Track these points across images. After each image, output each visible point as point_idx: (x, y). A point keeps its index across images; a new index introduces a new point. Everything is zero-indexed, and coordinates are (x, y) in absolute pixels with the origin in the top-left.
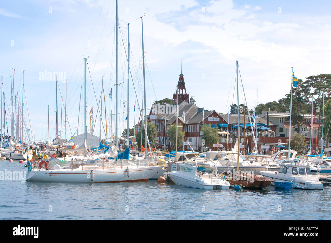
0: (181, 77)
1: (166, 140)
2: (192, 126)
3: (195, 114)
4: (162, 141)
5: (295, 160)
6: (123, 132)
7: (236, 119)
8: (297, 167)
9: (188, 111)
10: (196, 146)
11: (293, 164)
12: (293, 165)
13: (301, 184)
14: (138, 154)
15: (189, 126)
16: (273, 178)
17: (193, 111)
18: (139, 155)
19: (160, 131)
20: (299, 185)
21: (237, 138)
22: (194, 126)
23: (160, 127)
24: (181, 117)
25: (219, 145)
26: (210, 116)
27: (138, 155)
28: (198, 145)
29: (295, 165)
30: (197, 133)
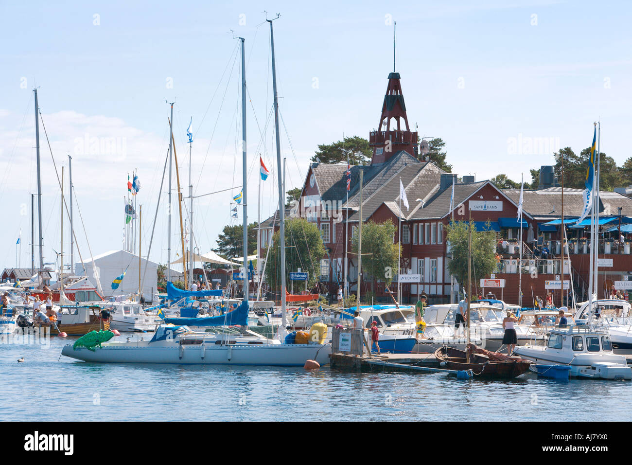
0: (394, 80)
1: (352, 268)
2: (424, 226)
3: (433, 191)
4: (338, 269)
5: (578, 323)
6: (221, 237)
7: (550, 202)
8: (582, 336)
9: (412, 182)
10: (437, 284)
11: (573, 329)
12: (573, 332)
13: (589, 368)
14: (272, 310)
15: (415, 225)
16: (537, 359)
17: (428, 182)
18: (275, 313)
19: (334, 242)
20: (585, 371)
21: (549, 261)
22: (429, 227)
23: (334, 230)
24: (393, 200)
25: (497, 282)
26: (475, 198)
27: (272, 313)
28: (440, 280)
29: (578, 332)
30: (437, 246)
